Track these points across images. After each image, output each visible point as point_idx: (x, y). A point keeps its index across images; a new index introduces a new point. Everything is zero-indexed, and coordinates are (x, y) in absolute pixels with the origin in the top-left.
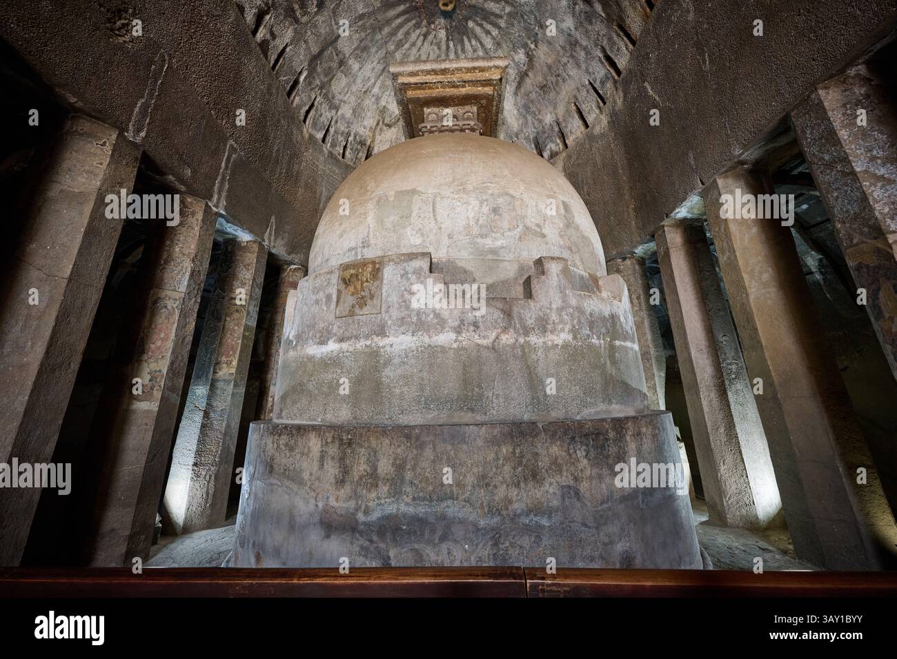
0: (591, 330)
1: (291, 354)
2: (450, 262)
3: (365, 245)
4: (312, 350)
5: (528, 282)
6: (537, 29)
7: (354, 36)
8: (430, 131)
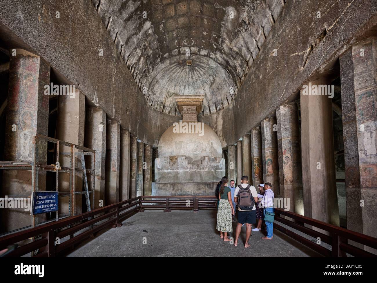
0: (212, 168)
1: (160, 171)
2: (189, 156)
3: (173, 152)
4: (165, 171)
5: (202, 160)
6: (216, 73)
7: (161, 74)
8: (184, 114)
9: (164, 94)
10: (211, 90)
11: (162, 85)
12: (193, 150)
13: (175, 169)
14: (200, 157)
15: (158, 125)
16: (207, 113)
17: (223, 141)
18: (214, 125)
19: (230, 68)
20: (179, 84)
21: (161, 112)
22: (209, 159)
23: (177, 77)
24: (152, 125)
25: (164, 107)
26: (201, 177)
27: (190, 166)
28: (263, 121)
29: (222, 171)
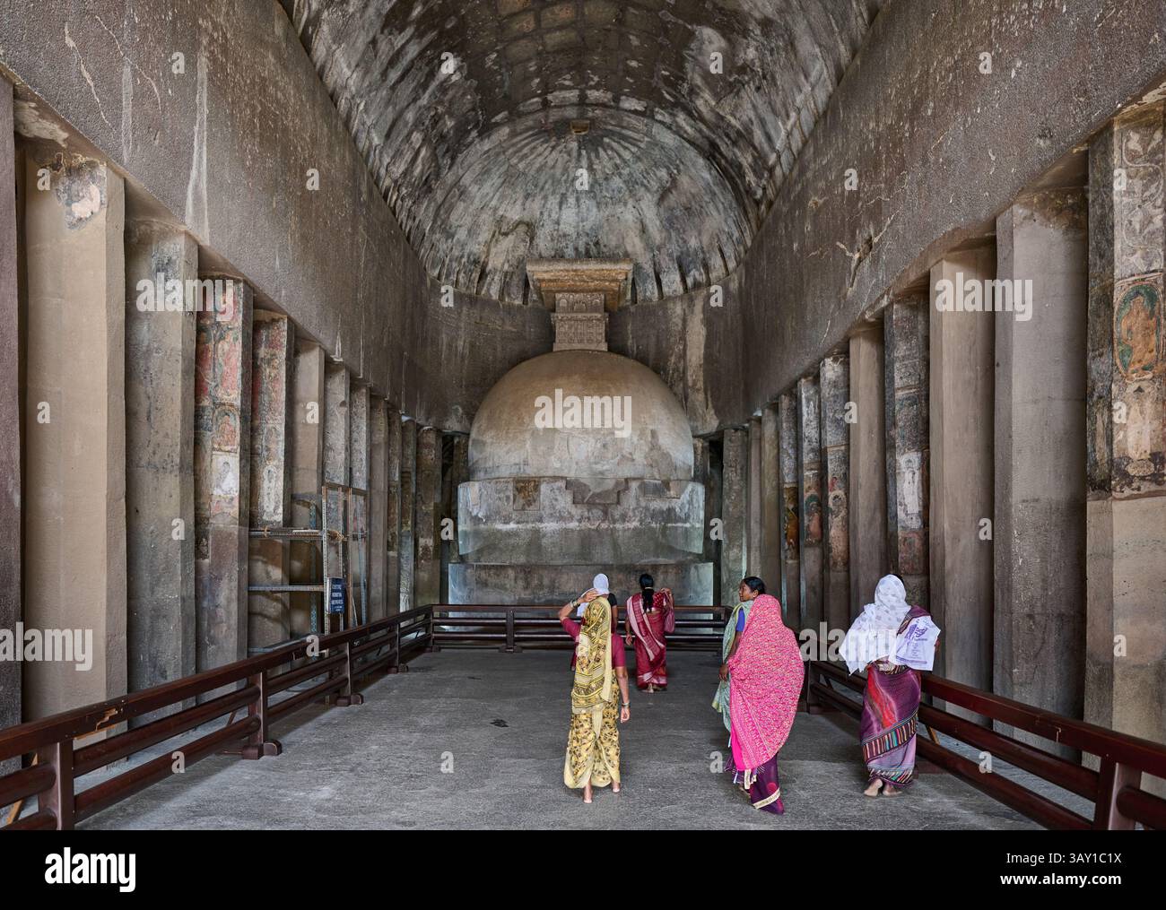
0: (652, 518)
1: (482, 526)
2: (577, 480)
3: (526, 463)
4: (500, 526)
5: (619, 492)
6: (678, 162)
7: (477, 168)
8: (561, 320)
9: (485, 228)
10: (662, 210)
11: (477, 201)
12: (592, 460)
13: (533, 522)
14: (614, 481)
15: (460, 348)
16: (648, 294)
17: (707, 408)
18: (675, 344)
19: (723, 162)
20: (542, 189)
21: (470, 296)
22: (644, 488)
23: (534, 168)
24: (441, 351)
25: (483, 275)
26: (615, 546)
27: (579, 511)
28: (800, 379)
29: (688, 525)
